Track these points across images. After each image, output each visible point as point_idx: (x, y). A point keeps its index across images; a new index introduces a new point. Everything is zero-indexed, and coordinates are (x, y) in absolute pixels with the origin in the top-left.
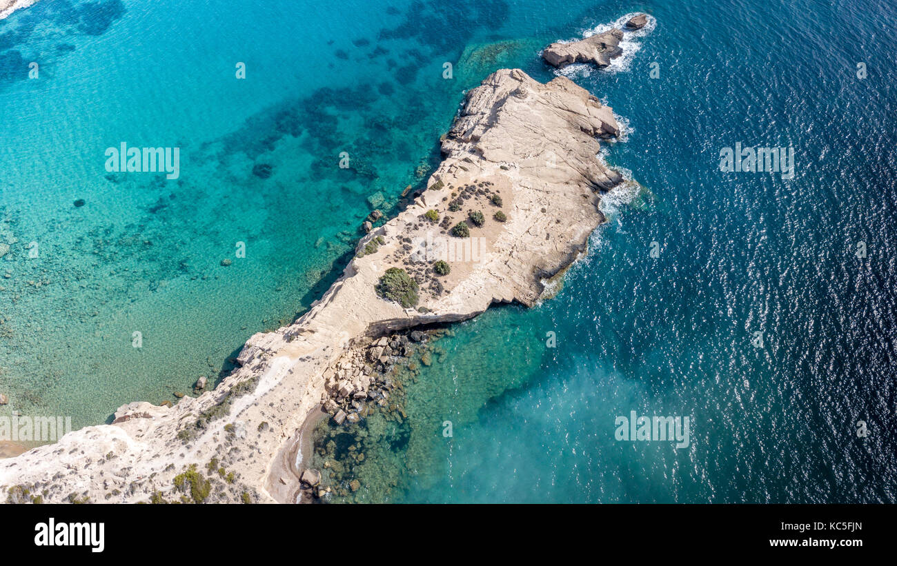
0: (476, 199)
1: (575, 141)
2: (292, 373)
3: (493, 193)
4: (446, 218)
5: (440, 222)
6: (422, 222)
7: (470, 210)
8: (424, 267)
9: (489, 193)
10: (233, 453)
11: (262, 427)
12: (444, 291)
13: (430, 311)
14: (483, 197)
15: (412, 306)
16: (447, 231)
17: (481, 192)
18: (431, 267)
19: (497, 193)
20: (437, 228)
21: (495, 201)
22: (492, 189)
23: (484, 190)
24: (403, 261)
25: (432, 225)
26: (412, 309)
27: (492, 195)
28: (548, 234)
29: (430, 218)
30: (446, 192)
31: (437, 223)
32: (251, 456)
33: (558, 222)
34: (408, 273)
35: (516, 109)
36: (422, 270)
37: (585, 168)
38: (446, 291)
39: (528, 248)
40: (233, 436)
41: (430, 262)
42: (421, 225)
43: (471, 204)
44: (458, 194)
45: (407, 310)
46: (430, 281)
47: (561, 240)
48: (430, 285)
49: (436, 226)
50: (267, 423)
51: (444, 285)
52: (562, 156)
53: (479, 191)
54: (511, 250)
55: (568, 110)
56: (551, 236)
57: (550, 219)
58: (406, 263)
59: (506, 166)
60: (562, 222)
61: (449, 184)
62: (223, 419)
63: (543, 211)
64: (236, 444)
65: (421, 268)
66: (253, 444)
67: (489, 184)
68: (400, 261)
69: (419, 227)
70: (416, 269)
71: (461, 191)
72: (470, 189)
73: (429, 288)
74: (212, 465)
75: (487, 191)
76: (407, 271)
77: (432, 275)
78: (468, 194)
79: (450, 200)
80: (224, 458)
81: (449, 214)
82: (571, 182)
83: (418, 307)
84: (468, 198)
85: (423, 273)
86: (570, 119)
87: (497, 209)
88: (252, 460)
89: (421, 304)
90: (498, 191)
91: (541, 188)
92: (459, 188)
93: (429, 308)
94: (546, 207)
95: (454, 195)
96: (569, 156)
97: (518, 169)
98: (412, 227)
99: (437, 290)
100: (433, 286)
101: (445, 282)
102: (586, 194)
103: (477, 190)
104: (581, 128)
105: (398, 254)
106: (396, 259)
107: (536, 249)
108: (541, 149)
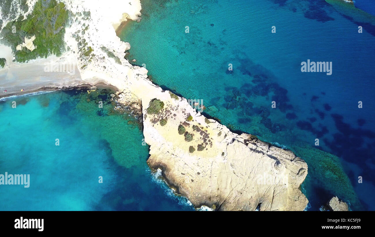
0: (201, 138)
1: (249, 197)
2: (122, 73)
3: (205, 146)
4: (189, 124)
5: (187, 122)
6: (186, 115)
7: (194, 135)
8: (164, 115)
9: (205, 144)
10: (97, 60)
11: (105, 67)
12: (154, 124)
13: (145, 119)
14: (203, 141)
15: (147, 112)
16: (182, 124)
17: (205, 140)
18: (164, 118)
19: (205, 149)
20: (183, 120)
21: (200, 148)
22: (208, 146)
23: (207, 142)
24: (167, 108)
25: (185, 119)
26: (146, 112)
27: (204, 146)
28: (184, 174)
29: (189, 118)
30: (204, 124)
31: (186, 121)
32: (96, 65)
33: (192, 181)
34: (162, 110)
35: (265, 162)
36: (163, 115)
37: (230, 201)
38: (154, 125)
39: (176, 163)
40: (101, 59)
41: (166, 118)
42: (185, 114)
43: (197, 135)
44: (203, 130)
45: (146, 110)
46: (158, 118)
47: (182, 181)
48: (156, 118)
49: (185, 120)
50: (106, 68)
51: (156, 124)
52: (236, 188)
53: (206, 140)
54: (175, 155)
55: (273, 196)
56: (184, 176)
57: (194, 176)
58: (166, 109)
59: (225, 155)
60: (193, 183)
61: (209, 126)
62: (107, 56)
63: (199, 173)
64: (99, 60)
65: (164, 114)
66: (99, 65)
67: (211, 145)
68: (167, 107)
69: (184, 113)
70: (163, 113)
71: (205, 131)
72: (207, 136)
73: (155, 118)
74: (93, 55)
75: (207, 144)
76: (162, 109)
77: (161, 119)
78: (203, 134)
79: (199, 126)
80: (95, 58)
81: (191, 126)
82: (219, 191)
83: (147, 114)
84: (201, 134)
85: (162, 115)
86: (266, 196)
87: (196, 148)
88: (95, 66)
89: (148, 115)
90: (207, 149)
91: (213, 173)
92: (207, 131)
93: (146, 119)
94: (201, 175)
95: (202, 128)
96: (237, 192)
97: (224, 161)
98: (184, 111)
99: (154, 121)
100: (156, 120)
101: (158, 124)
102: (212, 199)
103: (206, 139)
104: (261, 203)
105: (170, 106)
106: (168, 105)
107: (176, 167)
108: (239, 175)
